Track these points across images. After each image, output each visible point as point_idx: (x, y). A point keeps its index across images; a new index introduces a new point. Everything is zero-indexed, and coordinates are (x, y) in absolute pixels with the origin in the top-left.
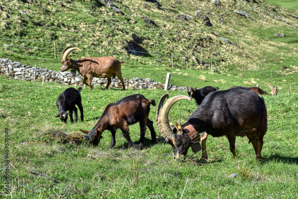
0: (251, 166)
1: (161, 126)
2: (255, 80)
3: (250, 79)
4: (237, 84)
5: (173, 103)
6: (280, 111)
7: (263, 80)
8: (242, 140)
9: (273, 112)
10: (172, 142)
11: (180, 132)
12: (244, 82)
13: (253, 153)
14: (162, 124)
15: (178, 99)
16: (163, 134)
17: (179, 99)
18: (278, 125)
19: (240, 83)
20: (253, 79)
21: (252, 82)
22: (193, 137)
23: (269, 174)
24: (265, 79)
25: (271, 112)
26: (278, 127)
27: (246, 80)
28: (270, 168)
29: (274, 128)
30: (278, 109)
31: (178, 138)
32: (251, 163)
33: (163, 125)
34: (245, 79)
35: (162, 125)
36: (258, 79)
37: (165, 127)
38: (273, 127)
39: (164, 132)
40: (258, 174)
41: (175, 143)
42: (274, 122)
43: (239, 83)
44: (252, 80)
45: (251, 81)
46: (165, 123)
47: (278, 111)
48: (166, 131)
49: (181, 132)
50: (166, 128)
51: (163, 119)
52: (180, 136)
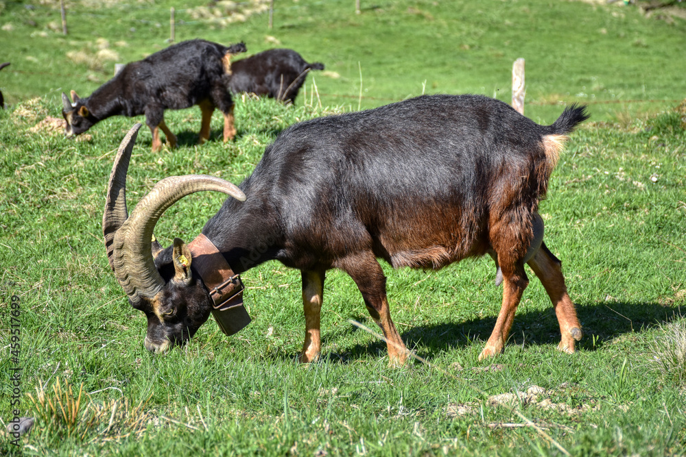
0: (92, 379)
1: (121, 257)
2: (112, 46)
3: (94, 43)
4: (43, 61)
5: (178, 196)
6: (199, 165)
7: (143, 44)
8: (60, 284)
9: (175, 169)
10: (152, 308)
11: (183, 275)
12: (70, 54)
13: (102, 329)
14: (128, 253)
15: (200, 188)
16: (126, 282)
17: (203, 186)
18: (192, 217)
19: (54, 57)
20: (102, 42)
21: (101, 53)
22: (219, 291)
23: (158, 402)
24: (148, 42)
25: (169, 170)
26: (195, 225)
27: (76, 48)
28: (160, 381)
29: (180, 229)
30: (194, 158)
31: (175, 295)
32: (92, 369)
33: (132, 256)
34: (73, 43)
35: (127, 256)
36: (122, 43)
37: (138, 262)
38: (175, 226)
39: (130, 277)
40: (113, 409)
41: (160, 310)
42: (181, 207)
43: (49, 60)
44: (101, 46)
45: (98, 50)
46: (138, 250)
47: (192, 164)
48: (137, 275)
49: (186, 276)
50: (141, 265)
51: (136, 240)
52: (180, 289)
